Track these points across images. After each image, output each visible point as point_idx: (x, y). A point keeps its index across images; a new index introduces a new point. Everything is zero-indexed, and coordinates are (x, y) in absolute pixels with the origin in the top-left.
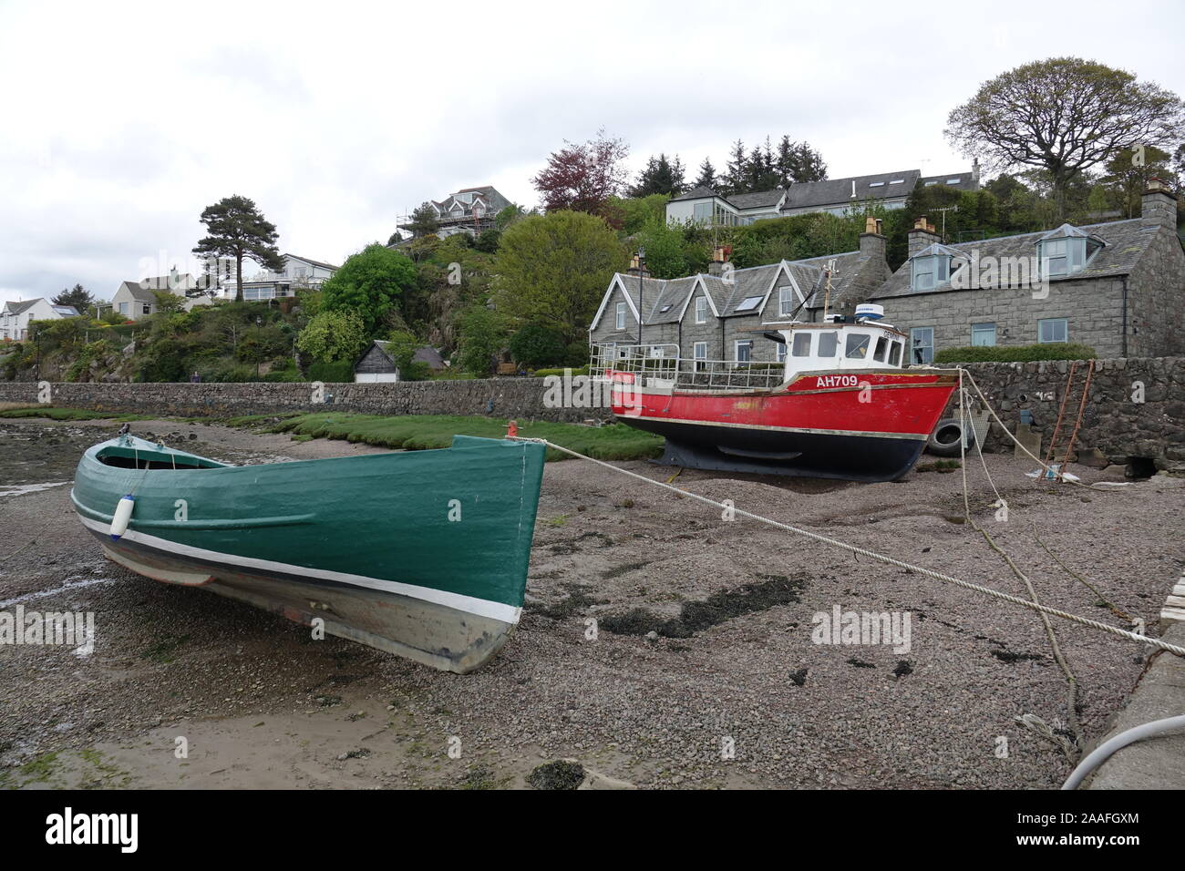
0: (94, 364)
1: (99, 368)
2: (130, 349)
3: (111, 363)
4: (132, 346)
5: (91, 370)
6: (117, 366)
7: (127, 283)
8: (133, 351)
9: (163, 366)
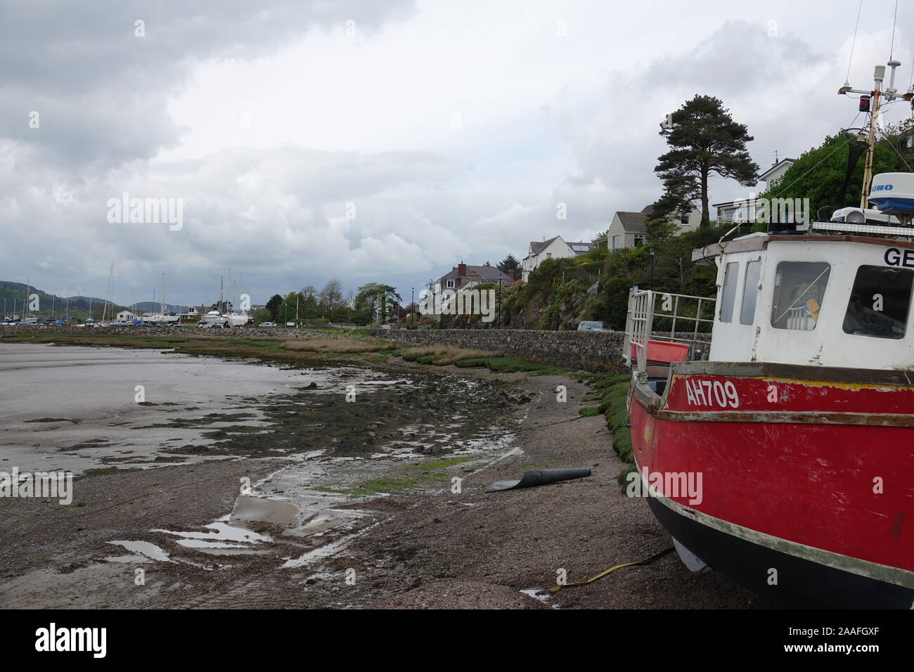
0: (563, 307)
1: (567, 311)
2: (592, 291)
3: (577, 306)
4: (596, 286)
5: (561, 315)
6: (582, 309)
7: (619, 214)
8: (596, 292)
9: (611, 308)
